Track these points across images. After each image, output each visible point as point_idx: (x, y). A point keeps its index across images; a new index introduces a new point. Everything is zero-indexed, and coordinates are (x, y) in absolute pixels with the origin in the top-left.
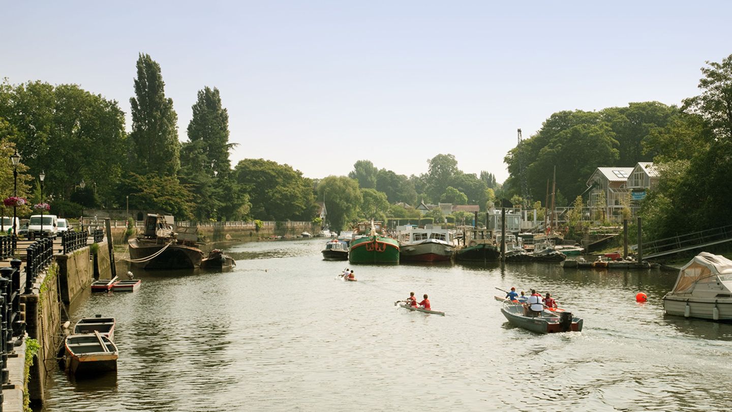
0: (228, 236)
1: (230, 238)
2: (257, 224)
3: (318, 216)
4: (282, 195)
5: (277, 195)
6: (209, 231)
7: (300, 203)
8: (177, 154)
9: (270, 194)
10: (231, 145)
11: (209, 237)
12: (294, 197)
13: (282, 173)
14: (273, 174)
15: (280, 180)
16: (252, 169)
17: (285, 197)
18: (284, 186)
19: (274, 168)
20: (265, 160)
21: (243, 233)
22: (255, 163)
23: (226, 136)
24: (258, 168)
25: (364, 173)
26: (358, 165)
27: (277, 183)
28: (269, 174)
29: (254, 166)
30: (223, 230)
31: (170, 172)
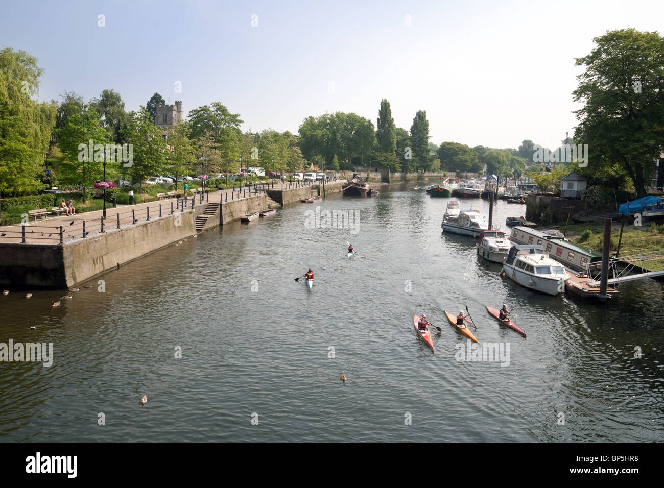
0: (426, 179)
1: (428, 180)
2: (444, 174)
3: (482, 170)
4: (460, 160)
5: (458, 160)
6: (415, 177)
7: (469, 164)
8: (395, 142)
9: (455, 159)
10: (428, 137)
11: (414, 179)
12: (466, 161)
13: (462, 149)
14: (457, 149)
15: (460, 152)
16: (447, 147)
17: (462, 161)
18: (462, 155)
19: (458, 146)
20: (455, 142)
21: (436, 178)
22: (449, 144)
23: (427, 133)
24: (450, 146)
25: (527, 147)
26: (525, 142)
27: (459, 154)
28: (454, 149)
29: (448, 145)
30: (424, 176)
31: (392, 151)
